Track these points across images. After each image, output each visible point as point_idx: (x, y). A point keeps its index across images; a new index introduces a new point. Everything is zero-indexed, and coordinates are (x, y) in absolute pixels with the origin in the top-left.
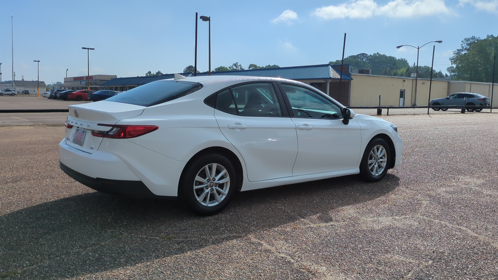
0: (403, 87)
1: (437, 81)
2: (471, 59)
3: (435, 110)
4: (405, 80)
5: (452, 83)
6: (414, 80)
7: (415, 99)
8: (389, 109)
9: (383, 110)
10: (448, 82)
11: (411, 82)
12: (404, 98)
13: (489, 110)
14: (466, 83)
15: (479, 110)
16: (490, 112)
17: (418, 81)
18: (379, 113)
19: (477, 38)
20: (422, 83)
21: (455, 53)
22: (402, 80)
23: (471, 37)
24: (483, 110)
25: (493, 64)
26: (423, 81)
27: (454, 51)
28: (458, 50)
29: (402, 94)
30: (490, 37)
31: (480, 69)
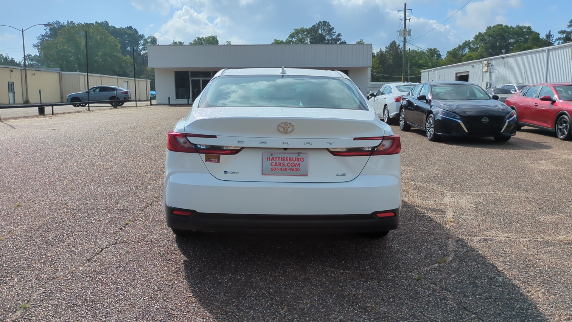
0: (11, 79)
1: (47, 71)
2: (60, 47)
3: (75, 106)
4: (13, 70)
5: (64, 75)
6: (22, 70)
7: (27, 94)
8: (54, 107)
9: (46, 108)
10: (59, 73)
11: (19, 72)
12: (14, 93)
13: (133, 104)
14: (80, 74)
15: (121, 104)
16: (135, 105)
17: (27, 71)
18: (42, 112)
19: (62, 23)
20: (32, 74)
21: (39, 38)
22: (8, 70)
23: (55, 22)
24: (125, 103)
25: (86, 54)
26: (33, 72)
27: (38, 36)
28: (42, 36)
29: (11, 87)
30: (70, 24)
31: (71, 59)
